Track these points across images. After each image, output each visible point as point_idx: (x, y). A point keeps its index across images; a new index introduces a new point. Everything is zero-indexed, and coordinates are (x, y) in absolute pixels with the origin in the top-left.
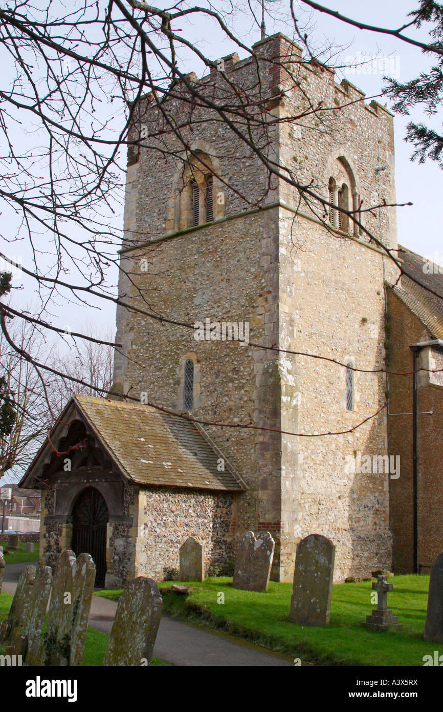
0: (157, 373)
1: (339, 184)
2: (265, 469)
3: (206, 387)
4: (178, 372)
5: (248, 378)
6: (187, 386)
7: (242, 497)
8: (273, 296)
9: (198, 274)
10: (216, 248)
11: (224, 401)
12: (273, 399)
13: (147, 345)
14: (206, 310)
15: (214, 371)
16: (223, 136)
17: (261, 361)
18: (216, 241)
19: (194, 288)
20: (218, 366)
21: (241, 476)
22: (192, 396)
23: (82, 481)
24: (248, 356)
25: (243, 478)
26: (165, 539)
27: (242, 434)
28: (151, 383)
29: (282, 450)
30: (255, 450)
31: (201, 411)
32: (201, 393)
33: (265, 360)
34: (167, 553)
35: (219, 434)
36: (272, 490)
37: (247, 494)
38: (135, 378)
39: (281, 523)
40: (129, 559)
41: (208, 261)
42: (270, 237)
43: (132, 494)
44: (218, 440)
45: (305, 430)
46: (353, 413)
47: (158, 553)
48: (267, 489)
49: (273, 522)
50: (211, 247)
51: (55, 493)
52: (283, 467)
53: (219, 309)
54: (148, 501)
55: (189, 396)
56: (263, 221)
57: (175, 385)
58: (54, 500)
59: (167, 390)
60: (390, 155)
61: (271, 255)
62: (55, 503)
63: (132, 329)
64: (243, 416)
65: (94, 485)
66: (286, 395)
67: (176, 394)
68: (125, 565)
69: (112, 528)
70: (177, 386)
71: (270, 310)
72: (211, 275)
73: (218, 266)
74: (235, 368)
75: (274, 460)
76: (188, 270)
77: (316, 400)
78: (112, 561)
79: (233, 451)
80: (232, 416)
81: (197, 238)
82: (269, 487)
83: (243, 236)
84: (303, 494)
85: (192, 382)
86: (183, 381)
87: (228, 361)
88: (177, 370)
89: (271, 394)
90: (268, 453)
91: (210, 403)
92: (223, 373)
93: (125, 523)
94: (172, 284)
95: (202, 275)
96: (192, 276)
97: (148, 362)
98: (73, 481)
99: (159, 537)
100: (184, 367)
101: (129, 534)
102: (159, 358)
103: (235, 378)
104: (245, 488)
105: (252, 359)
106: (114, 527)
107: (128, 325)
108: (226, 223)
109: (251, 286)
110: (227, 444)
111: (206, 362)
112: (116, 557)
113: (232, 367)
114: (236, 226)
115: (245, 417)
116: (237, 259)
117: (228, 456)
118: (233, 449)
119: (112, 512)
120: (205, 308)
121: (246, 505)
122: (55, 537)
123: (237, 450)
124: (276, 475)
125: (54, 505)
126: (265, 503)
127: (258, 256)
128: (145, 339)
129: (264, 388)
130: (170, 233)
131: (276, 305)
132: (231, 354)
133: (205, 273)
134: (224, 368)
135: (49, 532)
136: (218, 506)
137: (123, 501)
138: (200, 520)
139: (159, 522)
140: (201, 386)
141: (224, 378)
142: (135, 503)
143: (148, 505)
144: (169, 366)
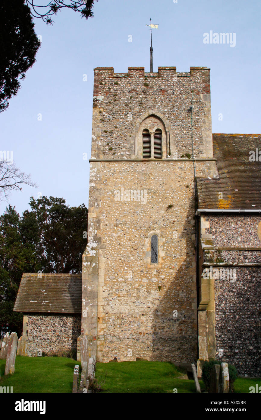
1: (153, 131)
26: (40, 338)
29: (83, 291)
34: (41, 345)
39: (82, 330)
45: (110, 278)
46: (158, 264)
47: (35, 344)
52: (83, 300)
54: (29, 320)
60: (205, 96)
66: (87, 261)
77: (120, 260)
84: (107, 313)
99: (36, 337)
136: (76, 322)
138: (63, 329)
139: (36, 329)
143: (29, 321)
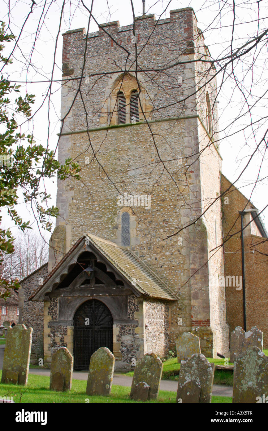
0: (97, 220)
2: (196, 286)
3: (141, 231)
4: (116, 220)
5: (176, 226)
6: (124, 230)
7: (175, 304)
8: (195, 175)
9: (131, 155)
10: (146, 140)
11: (157, 241)
12: (201, 240)
13: (87, 200)
14: (139, 180)
15: (148, 221)
16: (148, 66)
17: (187, 216)
18: (145, 135)
19: (128, 165)
20: (151, 218)
21: (173, 291)
22: (129, 237)
23: (86, 295)
24: (176, 212)
25: (174, 292)
26: (151, 334)
27: (173, 263)
28: (92, 227)
29: (209, 273)
30: (184, 274)
31: (138, 247)
32: (137, 235)
33: (190, 216)
35: (154, 263)
36: (202, 299)
37: (179, 302)
38: (76, 223)
39: (210, 321)
40: (138, 350)
41: (139, 148)
42: (191, 136)
43: (136, 304)
44: (152, 267)
48: (198, 299)
49: (203, 320)
50: (141, 138)
51: (58, 305)
53: (150, 180)
54: (146, 309)
55: (126, 237)
56: (184, 126)
57: (113, 228)
58: (57, 309)
59: (106, 232)
61: (192, 148)
62: (58, 311)
63: (72, 189)
64: (173, 251)
65: (98, 298)
67: (115, 235)
68: (134, 354)
69: (118, 329)
70: (115, 230)
71: (193, 184)
72: (142, 157)
73: (148, 151)
74: (165, 220)
75: (203, 280)
76: (122, 152)
78: (120, 351)
79: (166, 274)
80: (164, 251)
81: (129, 131)
82: (200, 297)
83: (168, 134)
85: (129, 227)
86: (120, 226)
87: (159, 215)
88: (116, 219)
89: (199, 237)
90: (198, 275)
91: (145, 242)
92: (155, 222)
93: (130, 324)
94: (108, 160)
95: (134, 156)
96: (125, 156)
97: (89, 212)
98: (77, 295)
100: (121, 217)
101: (135, 332)
102: (98, 210)
103: (166, 226)
104: (178, 298)
105: (180, 214)
106: (120, 328)
107: (68, 186)
108: (154, 124)
109: (176, 166)
110: (160, 270)
111: (140, 215)
112: (124, 349)
113: (163, 219)
114: (162, 126)
115: (175, 252)
116: (164, 148)
117: (162, 277)
118: (165, 272)
119: (116, 317)
120: (138, 179)
121: (178, 309)
122: (60, 336)
123: (170, 274)
124: (205, 289)
125: (58, 313)
126: (197, 308)
127: (181, 148)
128: (85, 196)
129: (193, 233)
130: (104, 126)
131: (198, 180)
132: (162, 210)
133: (137, 155)
134: (156, 219)
135: (54, 333)
136: (165, 311)
137: (127, 309)
138: (161, 321)
140: (137, 231)
141: (157, 225)
142: (140, 310)
143: (146, 311)
144: (108, 215)
